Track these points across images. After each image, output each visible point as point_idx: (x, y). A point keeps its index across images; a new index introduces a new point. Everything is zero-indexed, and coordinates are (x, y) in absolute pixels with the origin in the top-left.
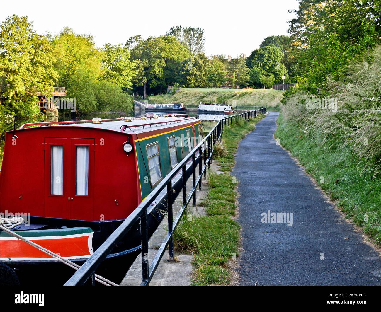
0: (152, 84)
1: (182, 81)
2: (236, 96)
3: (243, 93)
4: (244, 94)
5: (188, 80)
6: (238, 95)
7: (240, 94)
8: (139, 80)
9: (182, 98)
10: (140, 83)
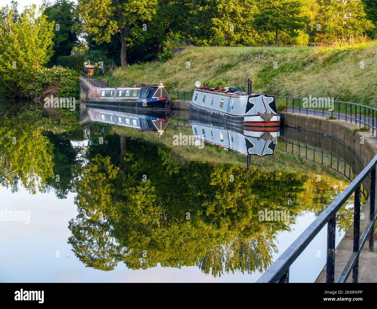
0: (131, 37)
1: (201, 29)
2: (312, 65)
3: (337, 54)
4: (339, 56)
5: (214, 26)
6: (321, 59)
7: (326, 56)
8: (99, 27)
9: (180, 70)
10: (103, 35)
